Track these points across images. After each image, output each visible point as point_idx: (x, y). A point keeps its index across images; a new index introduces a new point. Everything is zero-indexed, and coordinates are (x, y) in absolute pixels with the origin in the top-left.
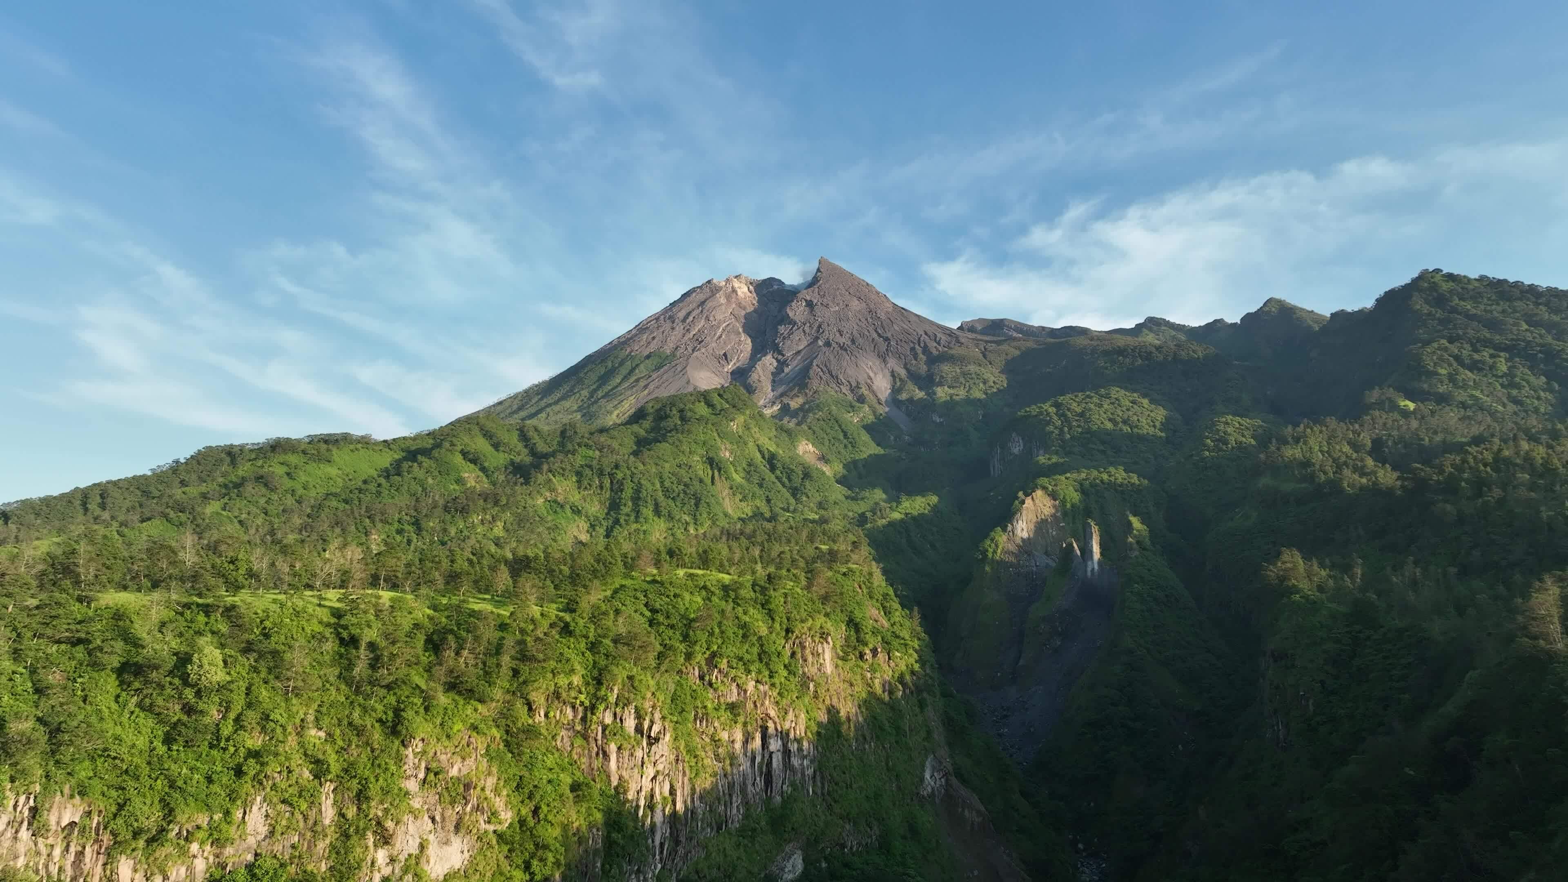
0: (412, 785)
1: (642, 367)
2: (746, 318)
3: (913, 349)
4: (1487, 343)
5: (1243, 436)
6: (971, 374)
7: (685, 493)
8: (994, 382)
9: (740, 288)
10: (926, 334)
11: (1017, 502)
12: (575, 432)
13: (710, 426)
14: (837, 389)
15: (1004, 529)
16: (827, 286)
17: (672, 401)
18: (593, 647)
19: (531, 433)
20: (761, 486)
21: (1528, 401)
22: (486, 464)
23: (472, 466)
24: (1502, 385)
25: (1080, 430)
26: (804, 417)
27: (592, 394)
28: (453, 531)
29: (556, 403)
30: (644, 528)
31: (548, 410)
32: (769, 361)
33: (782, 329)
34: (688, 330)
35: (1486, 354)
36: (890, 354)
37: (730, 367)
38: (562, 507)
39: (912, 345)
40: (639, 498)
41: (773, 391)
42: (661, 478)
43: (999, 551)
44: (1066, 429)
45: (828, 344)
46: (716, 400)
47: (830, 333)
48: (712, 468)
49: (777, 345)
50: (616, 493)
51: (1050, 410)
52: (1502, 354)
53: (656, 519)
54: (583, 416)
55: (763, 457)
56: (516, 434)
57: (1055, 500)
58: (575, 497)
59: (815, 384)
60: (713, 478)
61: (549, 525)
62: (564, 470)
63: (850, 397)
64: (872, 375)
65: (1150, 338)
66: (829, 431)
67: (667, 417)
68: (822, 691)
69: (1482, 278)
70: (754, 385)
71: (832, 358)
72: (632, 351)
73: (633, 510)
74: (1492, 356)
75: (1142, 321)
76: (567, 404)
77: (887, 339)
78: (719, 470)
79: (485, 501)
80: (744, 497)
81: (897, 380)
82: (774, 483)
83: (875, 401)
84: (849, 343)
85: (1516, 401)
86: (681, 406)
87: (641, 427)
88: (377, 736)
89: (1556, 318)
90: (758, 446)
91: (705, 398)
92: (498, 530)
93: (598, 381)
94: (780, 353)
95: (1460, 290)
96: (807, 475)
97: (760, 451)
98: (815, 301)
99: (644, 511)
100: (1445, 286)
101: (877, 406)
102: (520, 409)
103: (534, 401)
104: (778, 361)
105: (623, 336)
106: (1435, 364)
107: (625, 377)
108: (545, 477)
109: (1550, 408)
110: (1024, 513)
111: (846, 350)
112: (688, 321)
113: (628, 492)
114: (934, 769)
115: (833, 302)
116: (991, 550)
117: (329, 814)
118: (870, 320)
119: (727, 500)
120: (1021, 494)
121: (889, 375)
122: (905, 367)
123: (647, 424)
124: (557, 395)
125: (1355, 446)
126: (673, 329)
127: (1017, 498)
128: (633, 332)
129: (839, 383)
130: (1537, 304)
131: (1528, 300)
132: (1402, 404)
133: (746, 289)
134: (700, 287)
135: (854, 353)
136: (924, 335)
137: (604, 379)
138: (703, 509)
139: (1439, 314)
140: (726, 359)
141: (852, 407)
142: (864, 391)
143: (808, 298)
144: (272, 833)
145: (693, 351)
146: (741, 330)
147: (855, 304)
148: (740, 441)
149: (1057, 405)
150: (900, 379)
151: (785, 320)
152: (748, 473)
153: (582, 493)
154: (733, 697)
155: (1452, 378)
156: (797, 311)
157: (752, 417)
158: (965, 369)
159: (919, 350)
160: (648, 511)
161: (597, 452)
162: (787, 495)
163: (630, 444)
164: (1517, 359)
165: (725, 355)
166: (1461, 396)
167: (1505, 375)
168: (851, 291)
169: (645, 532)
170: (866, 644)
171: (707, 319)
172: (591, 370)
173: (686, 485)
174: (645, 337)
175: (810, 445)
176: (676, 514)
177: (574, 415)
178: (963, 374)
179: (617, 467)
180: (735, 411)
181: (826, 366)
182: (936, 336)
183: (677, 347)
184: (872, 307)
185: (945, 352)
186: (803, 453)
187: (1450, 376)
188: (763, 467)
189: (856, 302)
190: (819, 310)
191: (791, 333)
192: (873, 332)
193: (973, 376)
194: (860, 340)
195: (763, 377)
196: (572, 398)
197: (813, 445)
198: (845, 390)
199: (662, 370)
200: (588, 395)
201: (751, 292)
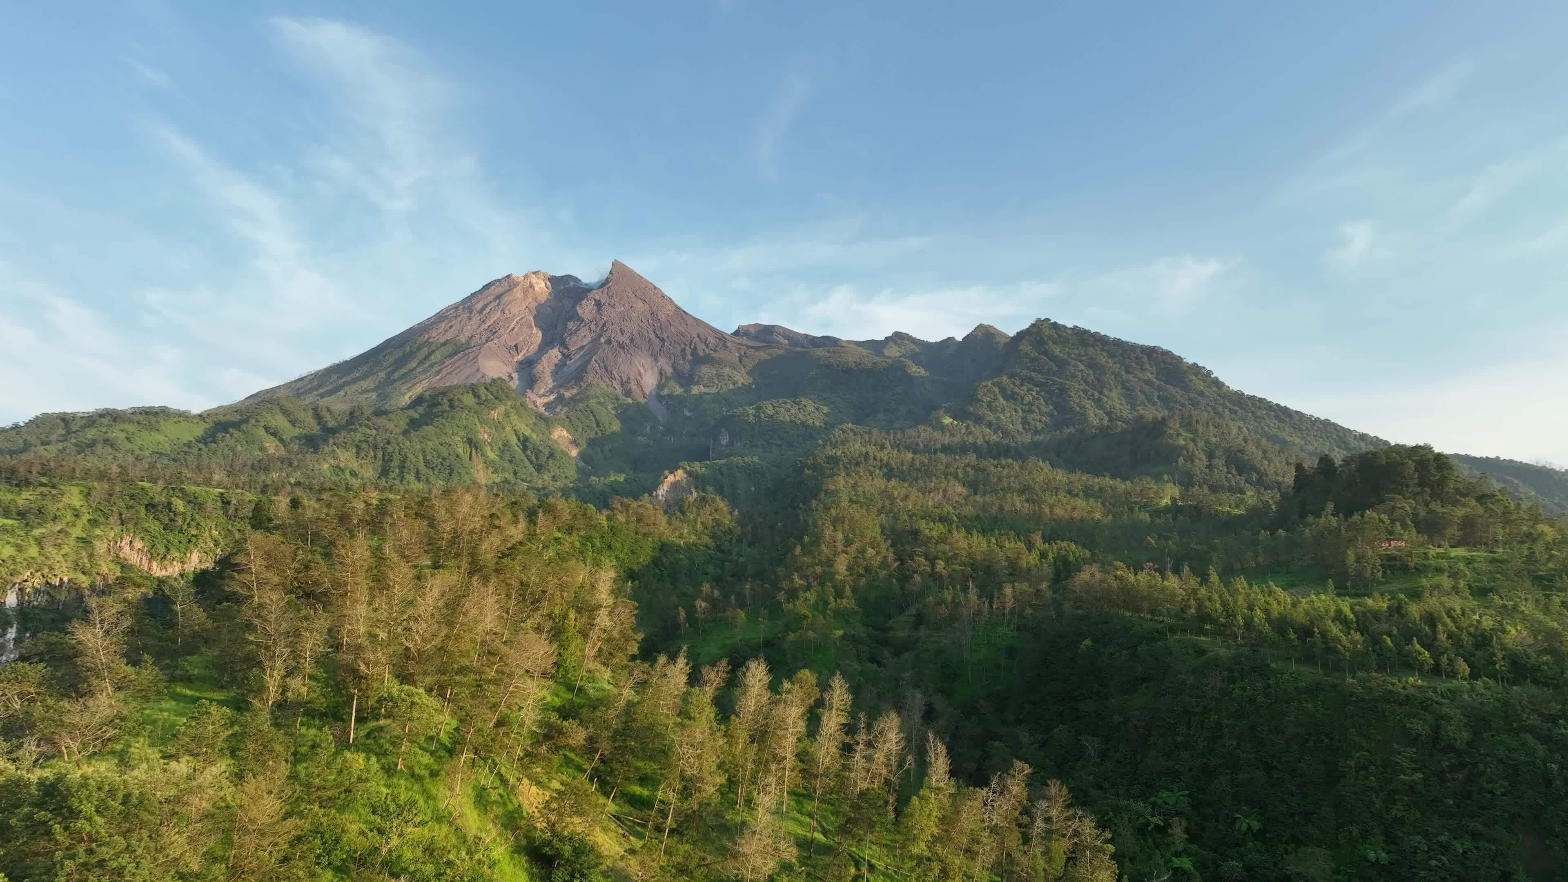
1: (437, 353)
2: (537, 309)
3: (683, 350)
4: (1031, 380)
6: (723, 376)
7: (442, 464)
9: (537, 283)
10: (698, 336)
11: (662, 477)
12: (362, 413)
13: (472, 413)
14: (610, 383)
15: (651, 494)
16: (616, 288)
17: (443, 393)
19: (324, 413)
20: (511, 462)
21: (1033, 422)
22: (284, 437)
23: (272, 438)
24: (1024, 411)
25: (765, 427)
27: (389, 375)
29: (354, 381)
31: (346, 388)
32: (555, 354)
33: (571, 325)
34: (483, 321)
35: (1024, 389)
36: (662, 354)
37: (520, 357)
38: (343, 471)
39: (683, 346)
40: (404, 467)
41: (553, 381)
42: (424, 452)
44: (757, 427)
45: (609, 342)
46: (482, 392)
47: (613, 332)
48: (470, 447)
49: (564, 340)
50: (387, 463)
51: (751, 412)
52: (1035, 389)
54: (379, 395)
55: (519, 440)
56: (310, 413)
57: (689, 475)
58: (355, 465)
59: (590, 378)
60: (471, 454)
62: (346, 443)
63: (619, 390)
64: (642, 371)
65: (893, 352)
66: (584, 419)
67: (439, 404)
69: (1074, 328)
70: (538, 375)
71: (610, 354)
73: (398, 476)
74: (1029, 390)
75: (890, 335)
76: (364, 384)
77: (663, 340)
78: (476, 449)
79: (282, 463)
80: (496, 470)
81: (664, 377)
82: (522, 460)
83: (641, 394)
84: (628, 342)
85: (1024, 422)
86: (452, 396)
87: (416, 412)
89: (1107, 362)
90: (515, 430)
91: (473, 391)
93: (395, 363)
94: (566, 347)
95: (1056, 336)
96: (551, 455)
97: (516, 435)
98: (603, 301)
99: (407, 476)
100: (1048, 332)
101: (641, 399)
102: (319, 386)
103: (333, 379)
104: (563, 354)
105: (424, 322)
107: (421, 362)
108: (330, 448)
109: (1044, 425)
111: (624, 348)
112: (484, 313)
113: (396, 462)
115: (619, 303)
118: (651, 321)
119: (481, 472)
120: (666, 471)
121: (656, 370)
122: (673, 366)
123: (421, 409)
124: (356, 374)
126: (470, 319)
127: (662, 474)
128: (433, 320)
129: (612, 377)
130: (1102, 350)
131: (1098, 347)
132: (945, 420)
133: (543, 285)
134: (499, 281)
135: (631, 351)
136: (696, 338)
137: (400, 363)
138: (455, 477)
139: (1033, 354)
140: (517, 350)
142: (633, 386)
143: (597, 298)
145: (487, 341)
146: (533, 324)
147: (640, 306)
148: (498, 426)
149: (758, 409)
150: (666, 377)
151: (574, 316)
152: (502, 452)
153: (360, 461)
156: (586, 309)
157: (514, 407)
158: (721, 371)
159: (688, 351)
161: (374, 431)
162: (531, 469)
163: (403, 424)
164: (1042, 393)
165: (516, 346)
166: (991, 417)
167: (1029, 404)
168: (638, 293)
171: (503, 311)
172: (389, 353)
173: (444, 459)
174: (443, 325)
175: (565, 432)
176: (432, 479)
177: (371, 394)
178: (718, 375)
179: (389, 443)
180: (497, 402)
181: (603, 362)
182: (707, 339)
183: (473, 336)
184: (654, 309)
185: (710, 354)
186: (556, 437)
187: (990, 402)
188: (516, 448)
189: (640, 304)
190: (606, 310)
191: (578, 329)
192: (651, 332)
193: (726, 378)
194: (638, 340)
195: (547, 369)
196: (370, 378)
197: (568, 431)
198: (616, 383)
199: (456, 357)
200: (384, 376)
201: (547, 288)
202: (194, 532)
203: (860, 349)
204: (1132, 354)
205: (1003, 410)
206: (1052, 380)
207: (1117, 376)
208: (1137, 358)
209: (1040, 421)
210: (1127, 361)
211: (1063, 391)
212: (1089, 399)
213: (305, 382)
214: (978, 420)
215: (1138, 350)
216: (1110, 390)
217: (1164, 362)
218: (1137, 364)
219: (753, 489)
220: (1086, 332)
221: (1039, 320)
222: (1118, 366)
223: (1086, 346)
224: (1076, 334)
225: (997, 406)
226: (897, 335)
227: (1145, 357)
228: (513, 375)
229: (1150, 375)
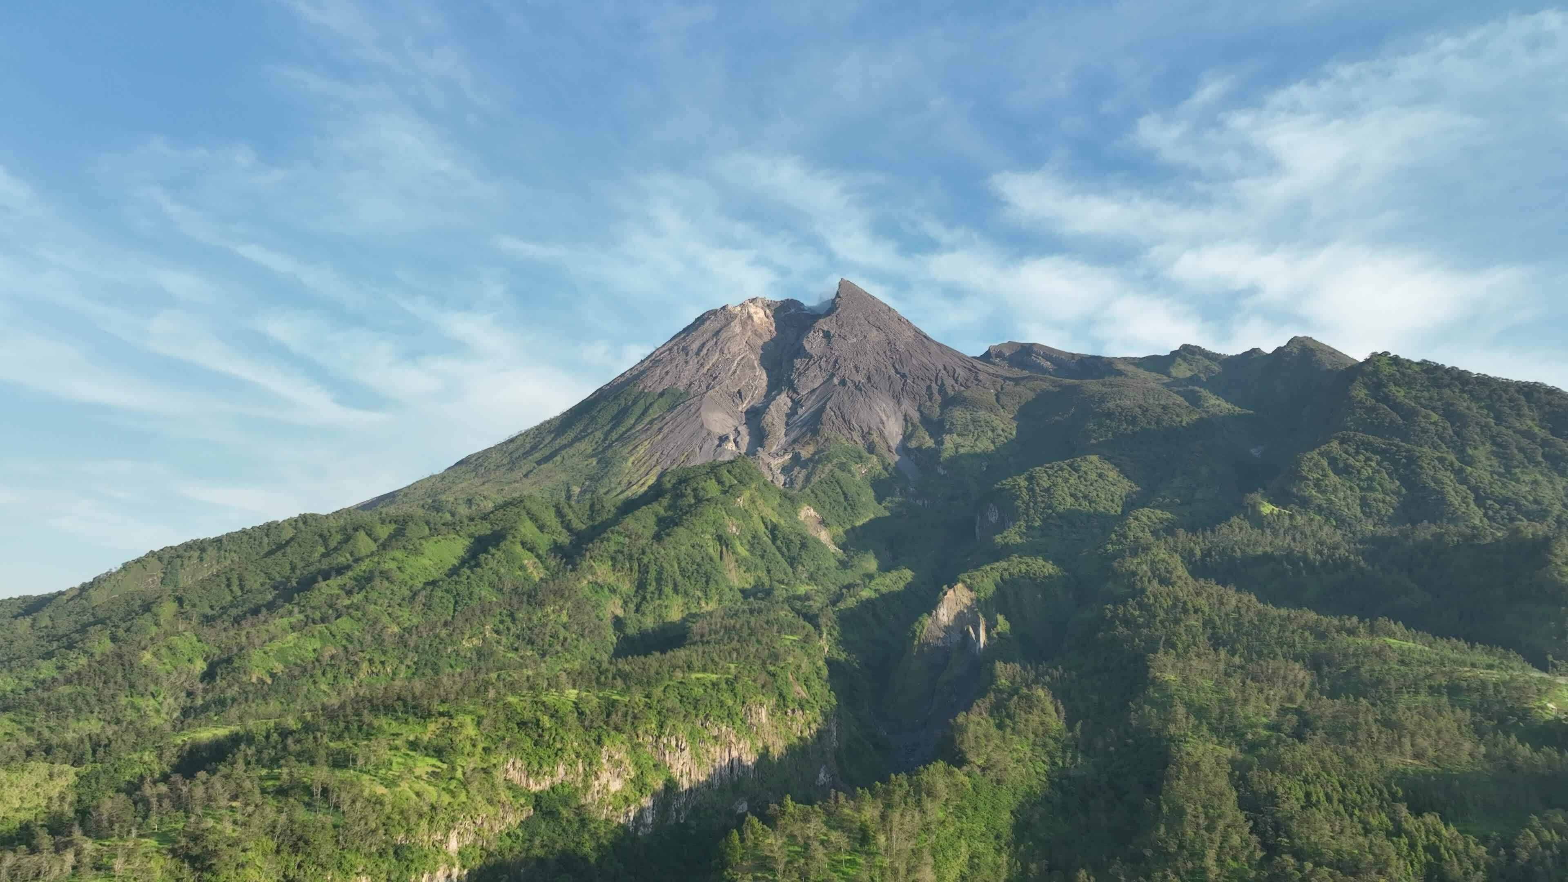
0: (604, 761)
1: (656, 407)
2: (762, 349)
3: (929, 388)
4: (1369, 446)
6: (980, 421)
7: (698, 572)
8: (1003, 430)
9: (756, 313)
10: (945, 368)
11: (941, 594)
12: (603, 506)
13: (719, 506)
14: (849, 436)
15: (930, 614)
16: (846, 314)
17: (685, 479)
18: (659, 713)
20: (762, 557)
21: (1375, 504)
22: (539, 551)
23: (529, 553)
24: (1362, 489)
25: (1043, 505)
26: (814, 468)
27: (607, 435)
29: (571, 444)
30: (666, 603)
31: (563, 452)
32: (783, 401)
34: (702, 364)
35: (1361, 458)
36: (905, 394)
37: (744, 406)
38: (601, 587)
39: (928, 383)
40: (661, 579)
41: (786, 435)
42: (678, 559)
43: (924, 631)
44: (1032, 504)
46: (725, 475)
47: (847, 370)
48: (720, 545)
49: (792, 382)
50: (643, 575)
51: (1022, 484)
52: (1375, 458)
53: (674, 595)
55: (767, 528)
56: (552, 512)
57: (971, 591)
58: (611, 579)
59: (827, 430)
60: (721, 552)
61: (593, 604)
62: (601, 556)
63: (861, 445)
64: (884, 418)
65: (1182, 368)
66: (830, 493)
67: (683, 495)
68: (760, 731)
69: (1424, 363)
70: (768, 429)
71: (846, 398)
73: (656, 589)
74: (1366, 460)
75: (1178, 349)
76: (582, 446)
77: (904, 376)
78: (727, 546)
80: (748, 569)
81: (909, 425)
82: (774, 554)
83: (886, 447)
84: (865, 381)
85: (1363, 504)
86: (695, 483)
87: (660, 506)
88: (593, 744)
90: (762, 517)
91: (715, 474)
93: (612, 420)
94: (795, 391)
95: (1398, 376)
96: (803, 546)
97: (764, 522)
98: (832, 332)
99: (666, 589)
100: (1388, 370)
101: (887, 455)
102: (534, 448)
104: (793, 400)
105: (635, 368)
106: (1310, 469)
107: (640, 417)
108: (587, 563)
109: (1391, 510)
110: (945, 602)
111: (861, 390)
112: (702, 354)
113: (652, 575)
114: (826, 773)
115: (851, 333)
116: (918, 631)
117: (581, 769)
118: (888, 353)
119: (733, 572)
120: (945, 587)
121: (901, 418)
122: (919, 410)
123: (665, 501)
124: (571, 435)
126: (687, 362)
127: (942, 590)
128: (646, 364)
129: (851, 429)
130: (1462, 391)
131: (1456, 386)
132: (1262, 508)
133: (762, 314)
134: (714, 312)
135: (870, 393)
136: (943, 370)
137: (618, 419)
138: (712, 586)
140: (741, 397)
141: (861, 457)
142: (875, 438)
143: (826, 328)
144: (566, 774)
145: (707, 388)
146: (757, 363)
147: (874, 335)
148: (745, 515)
149: (1030, 479)
150: (912, 424)
151: (800, 352)
152: (752, 545)
153: (617, 574)
154: (716, 733)
155: (1318, 483)
156: (813, 343)
157: (758, 489)
158: (976, 415)
159: (935, 388)
160: (668, 590)
162: (785, 565)
163: (652, 526)
164: (1385, 464)
165: (739, 392)
166: (1320, 499)
167: (1367, 479)
168: (871, 319)
169: (666, 607)
170: (788, 707)
171: (722, 351)
172: (604, 408)
173: (698, 565)
174: (658, 371)
175: (812, 510)
176: (691, 591)
177: (590, 460)
178: (974, 421)
179: (643, 553)
180: (742, 487)
181: (839, 409)
182: (955, 371)
183: (690, 385)
184: (891, 337)
185: (960, 393)
186: (803, 520)
187: (1318, 480)
188: (765, 538)
189: (875, 333)
190: (836, 343)
191: (806, 368)
192: (890, 367)
193: (983, 423)
194: (876, 378)
195: (777, 420)
196: (586, 440)
197: (815, 509)
198: (856, 436)
199: (676, 411)
200: (602, 437)
201: (767, 317)
202: (559, 746)
203: (1142, 373)
204: (1504, 395)
205: (1335, 491)
206: (1397, 446)
207: (1484, 428)
208: (1510, 400)
209: (1384, 502)
210: (1498, 405)
211: (1412, 460)
212: (1446, 470)
213: (519, 442)
214: (1305, 503)
215: (1512, 389)
216: (1475, 448)
217: (1549, 403)
218: (1511, 408)
219: (1040, 596)
220: (1438, 368)
221: (1374, 355)
222: (1485, 412)
223: (1439, 387)
224: (1426, 371)
225: (1326, 485)
226: (1185, 347)
227: (1522, 397)
228: (739, 429)
229: (1529, 422)
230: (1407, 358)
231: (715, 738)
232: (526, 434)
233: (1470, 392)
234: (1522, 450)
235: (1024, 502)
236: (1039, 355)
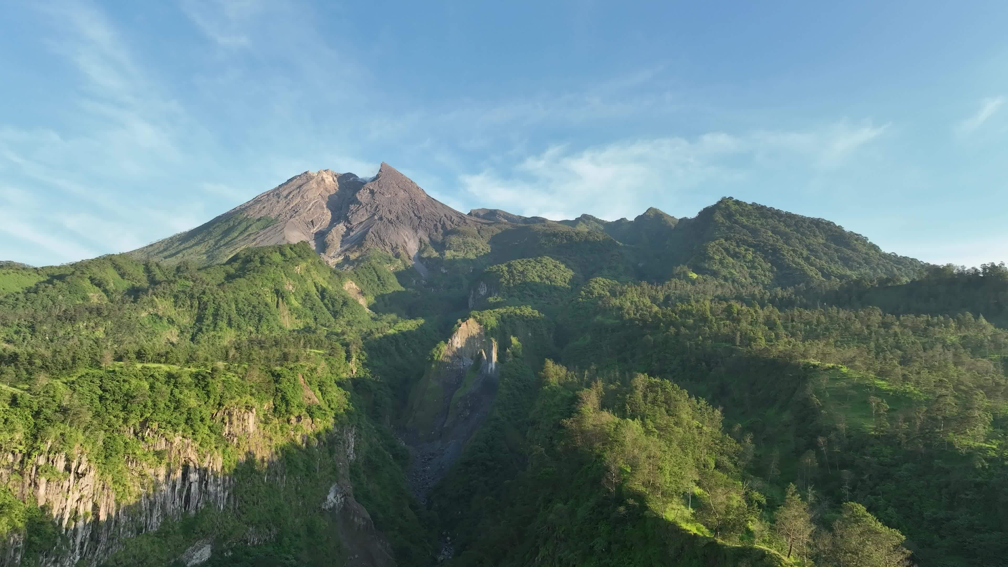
1: (254, 226)
2: (329, 198)
3: (435, 225)
4: (745, 242)
5: (603, 290)
6: (468, 243)
7: (252, 312)
8: (483, 249)
9: (327, 178)
10: (445, 216)
11: (456, 326)
13: (279, 268)
14: (383, 248)
15: (446, 342)
16: (384, 181)
17: (255, 252)
19: (154, 268)
20: (312, 309)
21: (759, 277)
22: (108, 288)
23: (97, 288)
27: (217, 242)
28: (61, 333)
29: (190, 247)
30: (220, 334)
31: (184, 252)
32: (341, 228)
33: (352, 207)
34: (288, 204)
35: (742, 249)
36: (420, 228)
37: (315, 230)
38: (161, 318)
39: (435, 223)
40: (217, 315)
41: (341, 247)
42: (236, 301)
43: (441, 356)
44: (511, 281)
46: (288, 251)
47: (384, 212)
48: (277, 297)
49: (348, 217)
50: (202, 311)
51: (504, 269)
52: (751, 249)
53: (228, 328)
54: (208, 257)
55: (318, 291)
56: (141, 268)
57: (481, 325)
58: (172, 313)
59: (368, 244)
60: (278, 303)
61: (149, 330)
62: (165, 293)
63: (391, 254)
64: (407, 240)
65: (583, 228)
66: (368, 275)
67: (251, 261)
69: (754, 204)
70: (329, 242)
71: (382, 227)
72: (248, 215)
73: (212, 322)
74: (746, 250)
75: (579, 216)
76: (198, 248)
77: (420, 218)
78: (283, 298)
79: (90, 313)
80: (299, 316)
81: (423, 244)
82: (321, 308)
83: (407, 256)
84: (395, 219)
85: (752, 276)
86: (262, 254)
87: (232, 267)
89: (788, 230)
90: (315, 283)
91: (280, 250)
92: (100, 333)
93: (222, 234)
94: (349, 222)
95: (741, 210)
96: (345, 303)
97: (316, 286)
98: (376, 190)
99: (220, 323)
100: (733, 207)
101: (407, 260)
102: (165, 250)
103: (175, 245)
104: (347, 228)
105: (244, 205)
106: (714, 253)
107: (242, 232)
108: (149, 298)
109: (770, 281)
110: (460, 332)
111: (392, 223)
112: (289, 198)
113: (210, 310)
114: (337, 492)
115: (387, 192)
116: (436, 355)
118: (410, 205)
119: (287, 318)
120: (459, 321)
121: (418, 241)
122: (429, 237)
123: (236, 265)
124: (193, 242)
125: (654, 300)
126: (278, 202)
127: (457, 323)
128: (251, 203)
129: (385, 244)
131: (775, 218)
132: (690, 275)
133: (331, 179)
134: (300, 176)
135: (398, 225)
136: (444, 217)
137: (226, 233)
138: (264, 324)
139: (728, 223)
140: (313, 224)
141: (390, 260)
142: (400, 250)
143: (371, 188)
145: (291, 218)
146: (325, 206)
147: (402, 194)
148: (301, 279)
149: (509, 266)
150: (425, 244)
151: (355, 201)
152: (304, 300)
153: (177, 309)
154: (161, 447)
155: (721, 262)
156: (363, 196)
157: (314, 264)
158: (466, 240)
159: (439, 226)
160: (223, 324)
161: (192, 283)
162: (329, 315)
163: (219, 277)
164: (758, 253)
165: (312, 222)
166: (724, 272)
167: (750, 261)
168: (400, 185)
169: (219, 337)
170: (291, 413)
171: (302, 197)
172: (218, 226)
173: (254, 307)
174: (258, 206)
175: (354, 284)
176: (243, 325)
177: (202, 256)
178: (464, 243)
179: (204, 293)
180: (300, 259)
181: (377, 233)
182: (451, 218)
183: (280, 214)
184: (413, 196)
185: (455, 228)
186: (347, 289)
187: (721, 260)
188: (316, 297)
189: (402, 192)
190: (378, 196)
191: (358, 210)
192: (411, 212)
193: (470, 244)
194: (402, 218)
195: (335, 238)
196: (202, 244)
197: (356, 284)
198: (388, 249)
199: (267, 229)
200: (213, 243)
201: (334, 181)
203: (563, 226)
204: (803, 224)
205: (733, 267)
210: (801, 229)
211: (775, 250)
215: (807, 222)
217: (829, 230)
218: (809, 231)
221: (723, 198)
223: (765, 218)
225: (726, 263)
226: (584, 216)
227: (814, 226)
228: (310, 242)
230: (743, 201)
231: (159, 454)
232: (163, 242)
233: (784, 222)
234: (825, 254)
235: (506, 280)
236: (501, 215)
